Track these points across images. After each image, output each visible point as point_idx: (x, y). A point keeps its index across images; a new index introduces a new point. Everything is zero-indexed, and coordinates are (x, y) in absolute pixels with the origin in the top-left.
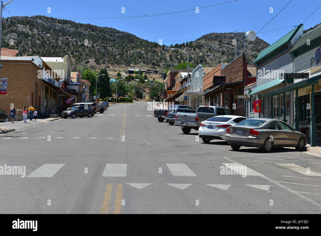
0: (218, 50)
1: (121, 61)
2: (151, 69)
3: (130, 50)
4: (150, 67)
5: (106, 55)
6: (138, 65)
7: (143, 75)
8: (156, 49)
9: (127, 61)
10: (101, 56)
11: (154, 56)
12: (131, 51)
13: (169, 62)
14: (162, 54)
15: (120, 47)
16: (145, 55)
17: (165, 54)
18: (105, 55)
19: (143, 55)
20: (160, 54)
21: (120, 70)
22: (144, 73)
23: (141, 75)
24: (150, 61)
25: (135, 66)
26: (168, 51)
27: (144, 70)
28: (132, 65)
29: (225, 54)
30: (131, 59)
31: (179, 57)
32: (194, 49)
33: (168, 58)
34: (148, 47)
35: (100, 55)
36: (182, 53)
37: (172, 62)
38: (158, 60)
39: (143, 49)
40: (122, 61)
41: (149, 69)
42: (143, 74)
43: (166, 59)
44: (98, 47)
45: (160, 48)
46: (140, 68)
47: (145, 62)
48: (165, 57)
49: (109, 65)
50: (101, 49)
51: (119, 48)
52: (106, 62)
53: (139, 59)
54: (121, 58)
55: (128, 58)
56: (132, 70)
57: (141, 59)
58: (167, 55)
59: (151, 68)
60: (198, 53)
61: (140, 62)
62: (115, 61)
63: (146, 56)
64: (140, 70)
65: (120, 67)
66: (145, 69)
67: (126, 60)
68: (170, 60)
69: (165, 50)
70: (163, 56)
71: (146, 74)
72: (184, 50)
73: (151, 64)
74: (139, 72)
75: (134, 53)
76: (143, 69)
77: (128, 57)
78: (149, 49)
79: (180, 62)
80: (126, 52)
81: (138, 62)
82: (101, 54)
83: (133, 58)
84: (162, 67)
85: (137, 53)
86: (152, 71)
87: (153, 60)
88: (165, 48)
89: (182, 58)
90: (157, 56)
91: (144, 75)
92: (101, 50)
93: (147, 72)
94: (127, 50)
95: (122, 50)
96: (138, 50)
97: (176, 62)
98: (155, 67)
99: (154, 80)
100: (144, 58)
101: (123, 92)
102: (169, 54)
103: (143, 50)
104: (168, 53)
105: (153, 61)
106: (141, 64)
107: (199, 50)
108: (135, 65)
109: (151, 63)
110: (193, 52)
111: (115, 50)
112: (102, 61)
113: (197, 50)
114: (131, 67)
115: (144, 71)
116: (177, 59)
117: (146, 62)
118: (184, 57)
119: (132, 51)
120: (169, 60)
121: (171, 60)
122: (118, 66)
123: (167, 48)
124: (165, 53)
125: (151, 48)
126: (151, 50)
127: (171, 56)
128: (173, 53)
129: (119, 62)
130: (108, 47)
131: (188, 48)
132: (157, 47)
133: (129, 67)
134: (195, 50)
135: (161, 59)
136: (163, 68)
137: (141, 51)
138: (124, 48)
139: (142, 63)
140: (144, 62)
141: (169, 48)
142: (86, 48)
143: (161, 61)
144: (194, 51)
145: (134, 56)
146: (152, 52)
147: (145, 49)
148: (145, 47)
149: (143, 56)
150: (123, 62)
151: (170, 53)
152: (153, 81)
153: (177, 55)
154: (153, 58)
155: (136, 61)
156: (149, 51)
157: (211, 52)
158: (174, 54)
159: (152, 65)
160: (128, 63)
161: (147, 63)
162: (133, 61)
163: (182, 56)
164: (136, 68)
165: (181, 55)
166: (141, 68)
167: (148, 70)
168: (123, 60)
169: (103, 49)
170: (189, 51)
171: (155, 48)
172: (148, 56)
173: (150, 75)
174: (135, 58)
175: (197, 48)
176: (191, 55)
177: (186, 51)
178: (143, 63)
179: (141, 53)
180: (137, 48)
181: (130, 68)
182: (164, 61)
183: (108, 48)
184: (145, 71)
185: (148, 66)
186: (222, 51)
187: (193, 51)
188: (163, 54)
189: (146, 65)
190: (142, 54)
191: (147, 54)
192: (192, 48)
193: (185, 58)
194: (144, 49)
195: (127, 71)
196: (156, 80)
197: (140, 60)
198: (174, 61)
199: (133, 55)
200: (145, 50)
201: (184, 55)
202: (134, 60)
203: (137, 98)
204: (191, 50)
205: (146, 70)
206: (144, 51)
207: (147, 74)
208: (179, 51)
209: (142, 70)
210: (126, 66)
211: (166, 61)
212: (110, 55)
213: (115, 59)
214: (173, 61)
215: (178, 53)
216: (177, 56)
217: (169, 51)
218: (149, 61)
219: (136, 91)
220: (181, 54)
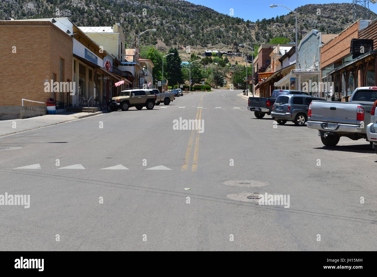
0: (316, 26)
1: (196, 41)
2: (233, 50)
3: (206, 28)
4: (232, 47)
5: (178, 34)
6: (217, 46)
7: (223, 58)
8: (239, 26)
9: (203, 41)
10: (171, 36)
11: (236, 34)
12: (208, 28)
13: (255, 41)
14: (246, 32)
15: (194, 23)
16: (225, 34)
17: (250, 32)
18: (176, 34)
19: (223, 33)
20: (243, 32)
21: (194, 52)
22: (224, 55)
23: (221, 58)
24: (232, 40)
25: (213, 46)
26: (253, 27)
27: (224, 52)
28: (209, 45)
29: (325, 31)
30: (208, 38)
31: (267, 35)
32: (286, 25)
33: (254, 37)
34: (229, 24)
35: (170, 34)
36: (271, 30)
37: (259, 41)
38: (241, 39)
39: (222, 26)
40: (196, 42)
41: (230, 50)
42: (223, 57)
43: (251, 37)
44: (168, 24)
45: (243, 24)
46: (219, 50)
47: (225, 42)
48: (250, 36)
49: (181, 46)
50: (172, 26)
51: (194, 25)
52: (177, 42)
53: (218, 38)
54: (196, 37)
55: (205, 38)
56: (210, 51)
57: (221, 38)
58: (253, 33)
59: (233, 49)
60: (291, 29)
61: (219, 42)
62: (188, 41)
63: (227, 34)
64: (219, 52)
65: (195, 49)
66: (225, 50)
67: (202, 40)
68: (256, 39)
69: (250, 26)
70: (248, 34)
71: (226, 56)
72: (274, 26)
73: (232, 45)
74: (218, 54)
75: (211, 30)
76: (222, 51)
77: (204, 36)
78: (230, 25)
79: (268, 41)
80: (202, 30)
81: (217, 42)
82: (171, 32)
83: (211, 37)
84: (246, 48)
85: (215, 31)
86: (233, 53)
87: (235, 39)
88: (250, 24)
89: (271, 36)
90: (240, 34)
91: (224, 58)
92: (172, 28)
93: (227, 54)
94: (203, 27)
95: (197, 27)
96: (216, 28)
97: (264, 42)
98: (237, 48)
99: (237, 63)
100: (224, 37)
101: (199, 78)
102: (255, 32)
103: (223, 27)
104: (253, 31)
105: (235, 41)
106: (220, 44)
107: (293, 27)
108: (212, 45)
109: (232, 43)
110: (285, 29)
111: (188, 27)
112: (172, 42)
113: (289, 27)
114: (208, 49)
115: (224, 53)
116: (265, 37)
117: (226, 42)
118: (274, 35)
119: (209, 29)
120: (255, 39)
121: (258, 39)
122: (193, 47)
123: (252, 24)
124: (249, 31)
125: (233, 24)
126: (233, 27)
127: (257, 34)
128: (259, 31)
129: (193, 43)
130: (180, 24)
131: (279, 24)
132: (240, 23)
133: (206, 48)
134: (287, 25)
135: (245, 38)
136: (248, 49)
137: (221, 29)
138: (199, 25)
139: (221, 43)
140: (224, 42)
141: (254, 25)
142: (153, 26)
143: (244, 40)
144: (286, 27)
145: (211, 34)
146: (234, 29)
147: (225, 25)
148: (225, 24)
149: (223, 34)
150: (198, 42)
151: (256, 30)
152: (235, 65)
153: (264, 32)
154: (235, 37)
155: (214, 41)
156: (230, 28)
157: (308, 28)
158: (261, 32)
159: (234, 45)
160: (204, 43)
161: (227, 43)
162: (211, 41)
163: (271, 34)
164: (214, 50)
165: (270, 33)
166: (221, 50)
167: (229, 52)
168: (198, 40)
169: (174, 27)
170: (280, 27)
171: (238, 24)
172: (228, 34)
173: (232, 58)
174: (213, 38)
175: (290, 24)
176: (282, 33)
177: (276, 27)
178: (223, 43)
179: (220, 31)
180: (216, 25)
181: (207, 49)
182: (248, 40)
183: (181, 25)
184: (226, 52)
185: (229, 46)
186: (321, 26)
187: (284, 27)
188: (247, 31)
189: (226, 45)
190: (221, 33)
191: (227, 31)
192: (283, 24)
193: (275, 36)
194: (224, 26)
195: (203, 53)
196: (239, 63)
197: (219, 39)
198: (261, 40)
199: (210, 34)
200: (225, 27)
201: (273, 32)
202: (212, 40)
203: (215, 85)
204: (283, 26)
205: (227, 51)
206: (224, 28)
207: (227, 57)
208: (266, 28)
209: (222, 52)
210: (202, 47)
211: (251, 40)
212: (182, 34)
213: (188, 39)
214: (260, 40)
215: (267, 30)
216: (265, 33)
217: (255, 28)
218: (230, 41)
219: (215, 76)
220: (270, 32)
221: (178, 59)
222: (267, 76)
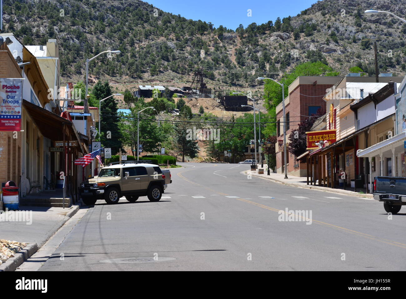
0: (354, 37)
1: (120, 66)
2: (194, 85)
3: (139, 40)
4: (191, 79)
5: (84, 53)
6: (161, 76)
7: (174, 100)
8: (204, 38)
9: (134, 67)
10: (70, 57)
11: (199, 53)
12: (142, 42)
13: (235, 67)
14: (217, 49)
15: (115, 32)
16: (176, 53)
17: (226, 49)
18: (81, 52)
19: (173, 51)
20: (212, 49)
21: (117, 88)
22: (176, 94)
23: (171, 101)
24: (190, 66)
25: (153, 78)
26: (231, 40)
27: (176, 88)
28: (146, 76)
29: (372, 47)
30: (144, 62)
31: (259, 54)
32: (295, 37)
33: (233, 59)
34: (185, 34)
35: (68, 53)
36: (267, 45)
37: (244, 67)
38: (208, 63)
39: (171, 37)
40: (121, 68)
41: (188, 85)
42: (174, 98)
43: (228, 60)
44: (63, 34)
45: (212, 34)
46: (166, 84)
47: (177, 70)
48: (226, 57)
49: (91, 77)
50: (71, 38)
51: (115, 35)
52: (82, 69)
53: (163, 62)
54: (120, 59)
55: (136, 61)
56: (148, 87)
57: (168, 60)
58: (231, 51)
59: (193, 82)
60: (306, 44)
61: (166, 69)
62: (105, 67)
63: (180, 53)
64: (167, 89)
65: (118, 83)
66: (180, 86)
67: (132, 64)
68: (239, 63)
69: (225, 38)
70: (222, 53)
71: (181, 96)
72: (272, 38)
73: (192, 74)
74: (164, 94)
75: (150, 46)
76: (173, 86)
77: (136, 57)
78: (187, 36)
79: (263, 67)
80: (131, 46)
81: (161, 69)
82: (70, 50)
83: (149, 59)
84: (219, 81)
85: (157, 48)
86: (195, 91)
87: (195, 63)
88: (226, 34)
89: (267, 58)
90: (206, 53)
91: (176, 100)
92: (71, 41)
93: (183, 93)
94: (133, 40)
95: (121, 40)
96: (159, 41)
97: (253, 68)
98: (202, 81)
99: (202, 111)
100: (174, 59)
102: (236, 50)
103: (173, 40)
104: (231, 46)
105: (196, 66)
106: (167, 73)
107: (309, 39)
108: (153, 76)
109: (191, 70)
110: (295, 44)
111: (104, 39)
112: (73, 69)
113: (302, 39)
114: (144, 82)
115: (176, 91)
116: (256, 60)
117: (179, 70)
118: (273, 54)
119: (144, 44)
120: (236, 63)
121: (241, 63)
122: (114, 79)
123: (230, 34)
124: (224, 47)
125: (192, 34)
126: (192, 40)
127: (240, 54)
128: (244, 47)
129: (114, 70)
130: (88, 33)
131: (282, 34)
132: (205, 32)
133: (139, 81)
134: (297, 37)
135: (216, 60)
136: (223, 82)
137: (168, 43)
138: (126, 35)
139: (169, 70)
140: (175, 69)
141: (233, 35)
142: (33, 37)
143: (215, 66)
144: (295, 39)
145: (149, 54)
146: (194, 44)
147: (176, 36)
148: (176, 33)
149: (172, 53)
150: (124, 69)
151: (236, 45)
152: (199, 113)
153: (254, 50)
154: (197, 60)
155: (155, 68)
156: (186, 41)
157: (337, 43)
158: (247, 49)
159: (196, 75)
160: (136, 72)
161: (182, 71)
162: (149, 67)
163: (266, 53)
164: (156, 85)
165: (265, 51)
166: (169, 84)
167: (185, 89)
168: (124, 64)
169: (75, 40)
170: (283, 40)
171: (202, 34)
172: (184, 54)
173: (191, 100)
174: (154, 60)
175: (303, 34)
176: (288, 51)
177: (276, 39)
178: (173, 71)
179: (167, 48)
180: (158, 36)
181: (142, 83)
182: (222, 65)
183: (89, 36)
184: (179, 89)
185: (186, 78)
186: (363, 38)
187: (292, 40)
188: (219, 48)
189: (179, 76)
190: (169, 50)
191: (182, 48)
192: (290, 33)
193: (274, 57)
194: (174, 38)
195: (135, 90)
196: (206, 111)
197: (166, 63)
198: (247, 66)
199: (148, 52)
200: (177, 40)
201: (271, 50)
202: (151, 65)
204: (289, 37)
205: (182, 87)
206: (175, 42)
207: (184, 99)
208: (258, 42)
209: (172, 89)
210: (132, 80)
211: (228, 66)
212: (92, 53)
213: (104, 63)
214: (246, 64)
215: (258, 45)
216: (255, 52)
217: (234, 42)
218: (186, 66)
220: (266, 49)
221: (112, 103)
222: (322, 137)
